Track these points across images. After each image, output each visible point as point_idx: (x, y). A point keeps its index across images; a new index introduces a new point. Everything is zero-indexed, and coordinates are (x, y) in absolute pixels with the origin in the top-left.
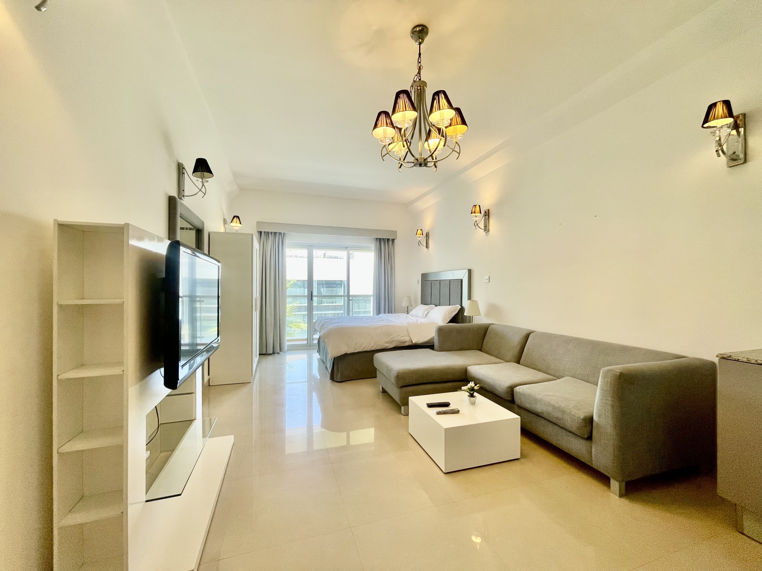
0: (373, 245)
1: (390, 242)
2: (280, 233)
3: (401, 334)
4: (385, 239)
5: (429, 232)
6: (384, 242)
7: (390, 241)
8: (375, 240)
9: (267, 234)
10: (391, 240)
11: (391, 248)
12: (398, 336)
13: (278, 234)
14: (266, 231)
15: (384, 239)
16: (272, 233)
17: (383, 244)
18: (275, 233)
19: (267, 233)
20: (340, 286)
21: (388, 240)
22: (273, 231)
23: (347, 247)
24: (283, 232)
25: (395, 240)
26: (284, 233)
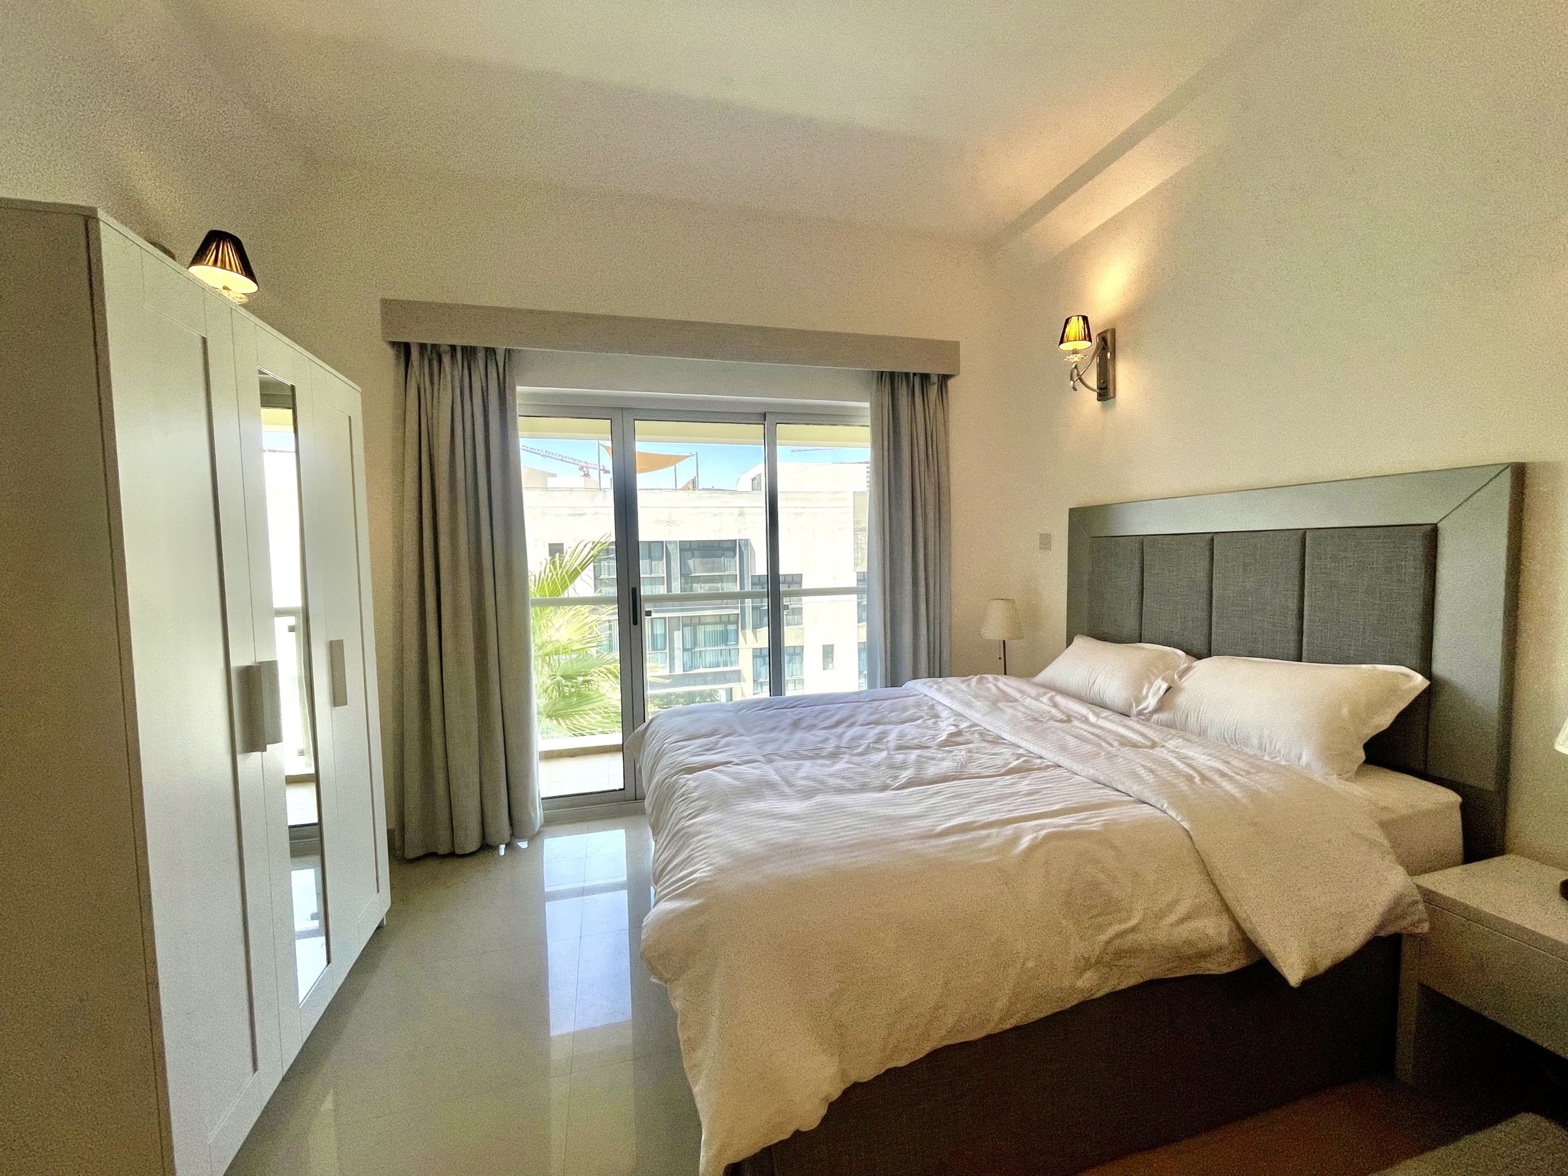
0: (867, 405)
1: (933, 391)
2: (490, 352)
3: (1176, 902)
4: (915, 374)
5: (1113, 331)
6: (908, 389)
7: (934, 384)
8: (875, 382)
9: (433, 353)
10: (934, 379)
11: (935, 413)
12: (1160, 915)
13: (481, 355)
14: (429, 341)
15: (907, 375)
16: (453, 348)
17: (905, 393)
18: (469, 352)
19: (435, 356)
20: (731, 553)
21: (925, 378)
22: (459, 342)
23: (765, 415)
24: (501, 347)
25: (951, 383)
26: (508, 352)
